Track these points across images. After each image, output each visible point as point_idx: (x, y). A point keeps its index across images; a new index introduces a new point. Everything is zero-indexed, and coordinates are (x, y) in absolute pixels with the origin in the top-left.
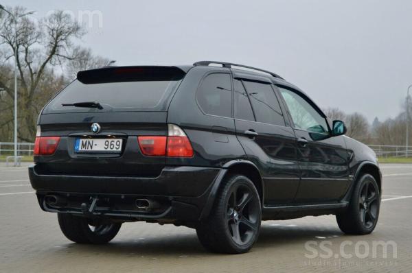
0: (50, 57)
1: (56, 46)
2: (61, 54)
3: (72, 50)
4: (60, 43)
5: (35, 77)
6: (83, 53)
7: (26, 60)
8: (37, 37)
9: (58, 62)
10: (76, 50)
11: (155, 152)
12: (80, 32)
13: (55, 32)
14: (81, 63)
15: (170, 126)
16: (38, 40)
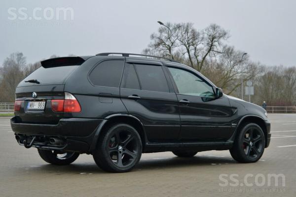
0: (209, 52)
1: (212, 45)
2: (215, 50)
3: (222, 47)
4: (214, 44)
5: (200, 64)
6: (229, 49)
7: (195, 54)
8: (201, 40)
9: (213, 55)
10: (224, 47)
11: (59, 110)
12: (226, 36)
13: (211, 37)
14: (228, 55)
15: (66, 93)
16: (202, 42)
